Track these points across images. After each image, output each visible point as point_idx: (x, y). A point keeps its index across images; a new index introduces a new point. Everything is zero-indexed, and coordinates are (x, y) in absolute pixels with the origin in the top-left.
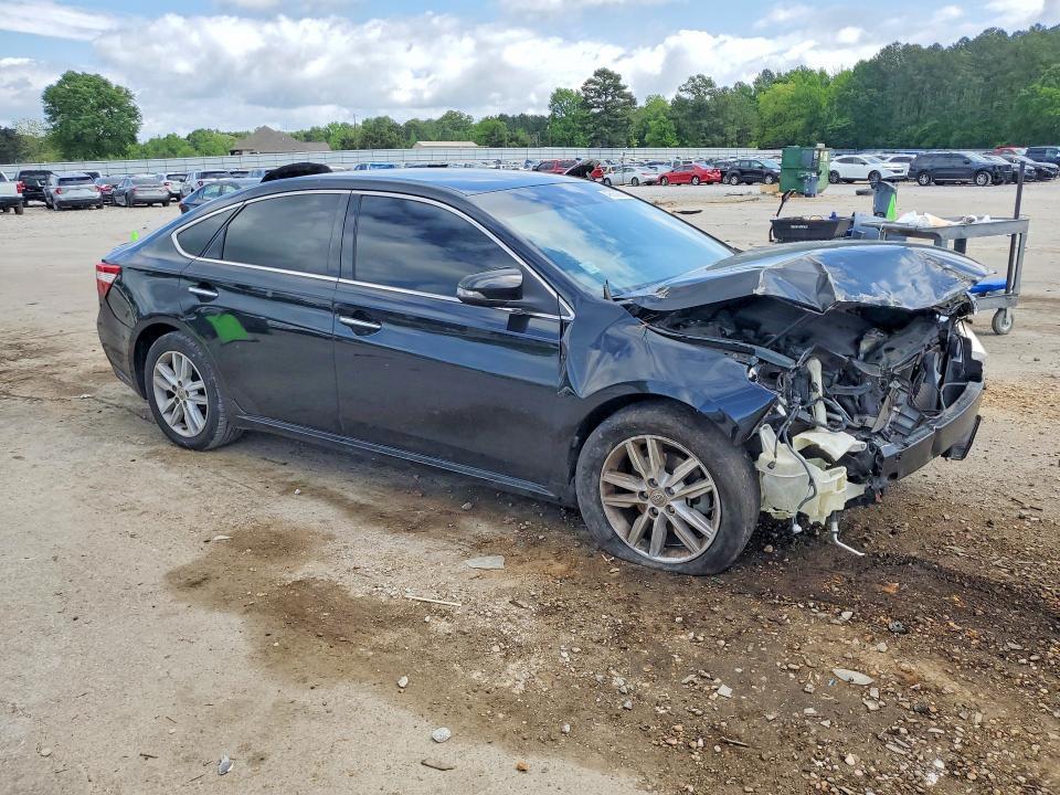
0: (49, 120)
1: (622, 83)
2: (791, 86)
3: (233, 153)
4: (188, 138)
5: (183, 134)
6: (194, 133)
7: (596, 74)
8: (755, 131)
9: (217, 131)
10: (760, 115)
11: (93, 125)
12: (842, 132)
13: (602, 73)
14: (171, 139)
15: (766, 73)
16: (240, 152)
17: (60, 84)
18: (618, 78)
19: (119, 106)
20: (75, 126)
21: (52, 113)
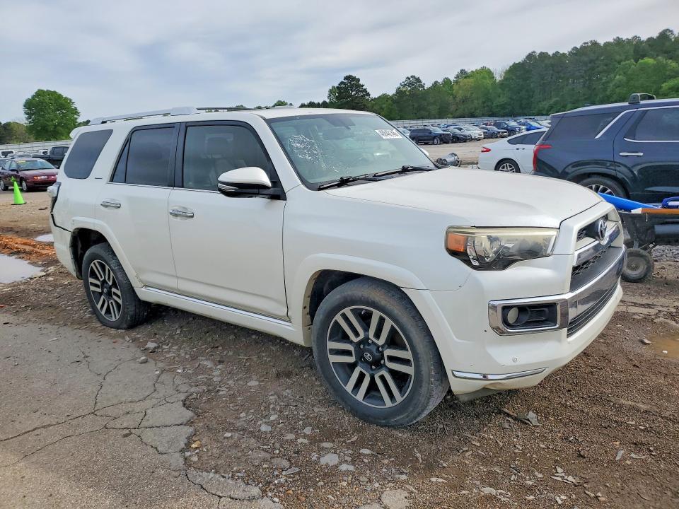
0: (28, 119)
1: (361, 83)
2: (471, 80)
7: (345, 78)
8: (453, 108)
10: (455, 97)
12: (503, 106)
13: (348, 78)
15: (462, 71)
18: (358, 80)
21: (29, 115)
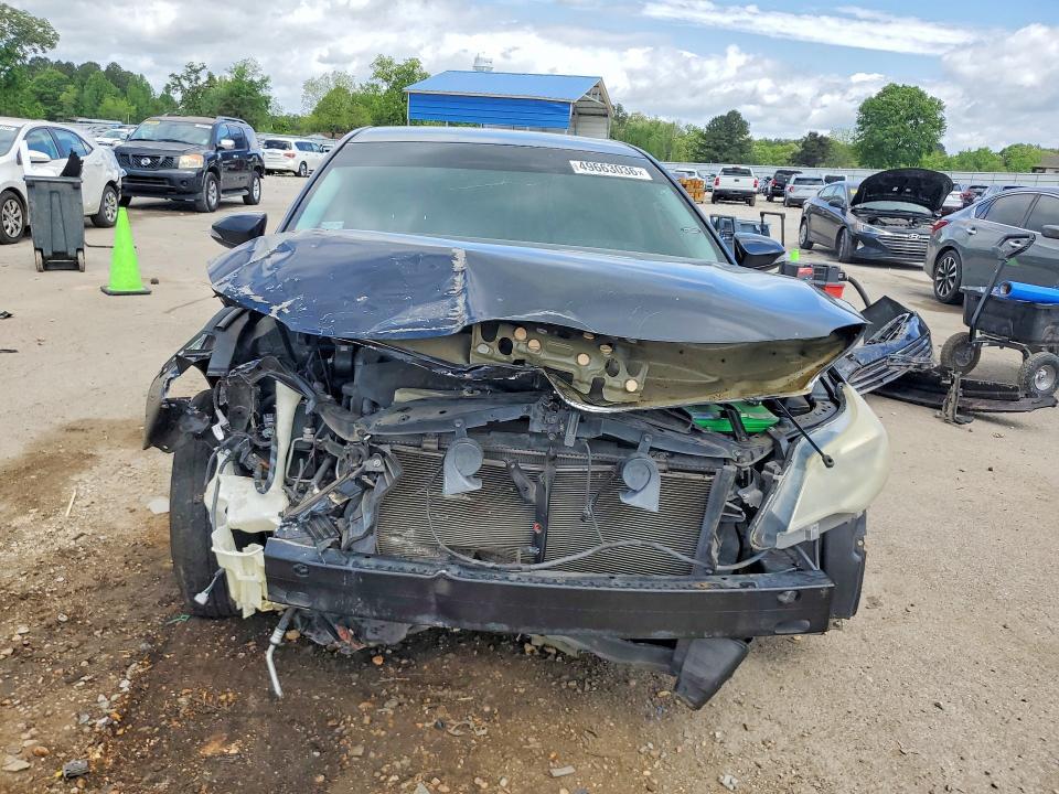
0: (858, 130)
3: (1034, 170)
4: (1001, 153)
5: (996, 149)
6: (1010, 148)
9: (1038, 147)
11: (896, 135)
14: (983, 152)
16: (1043, 170)
17: (880, 95)
19: (925, 118)
20: (879, 135)
21: (863, 124)
